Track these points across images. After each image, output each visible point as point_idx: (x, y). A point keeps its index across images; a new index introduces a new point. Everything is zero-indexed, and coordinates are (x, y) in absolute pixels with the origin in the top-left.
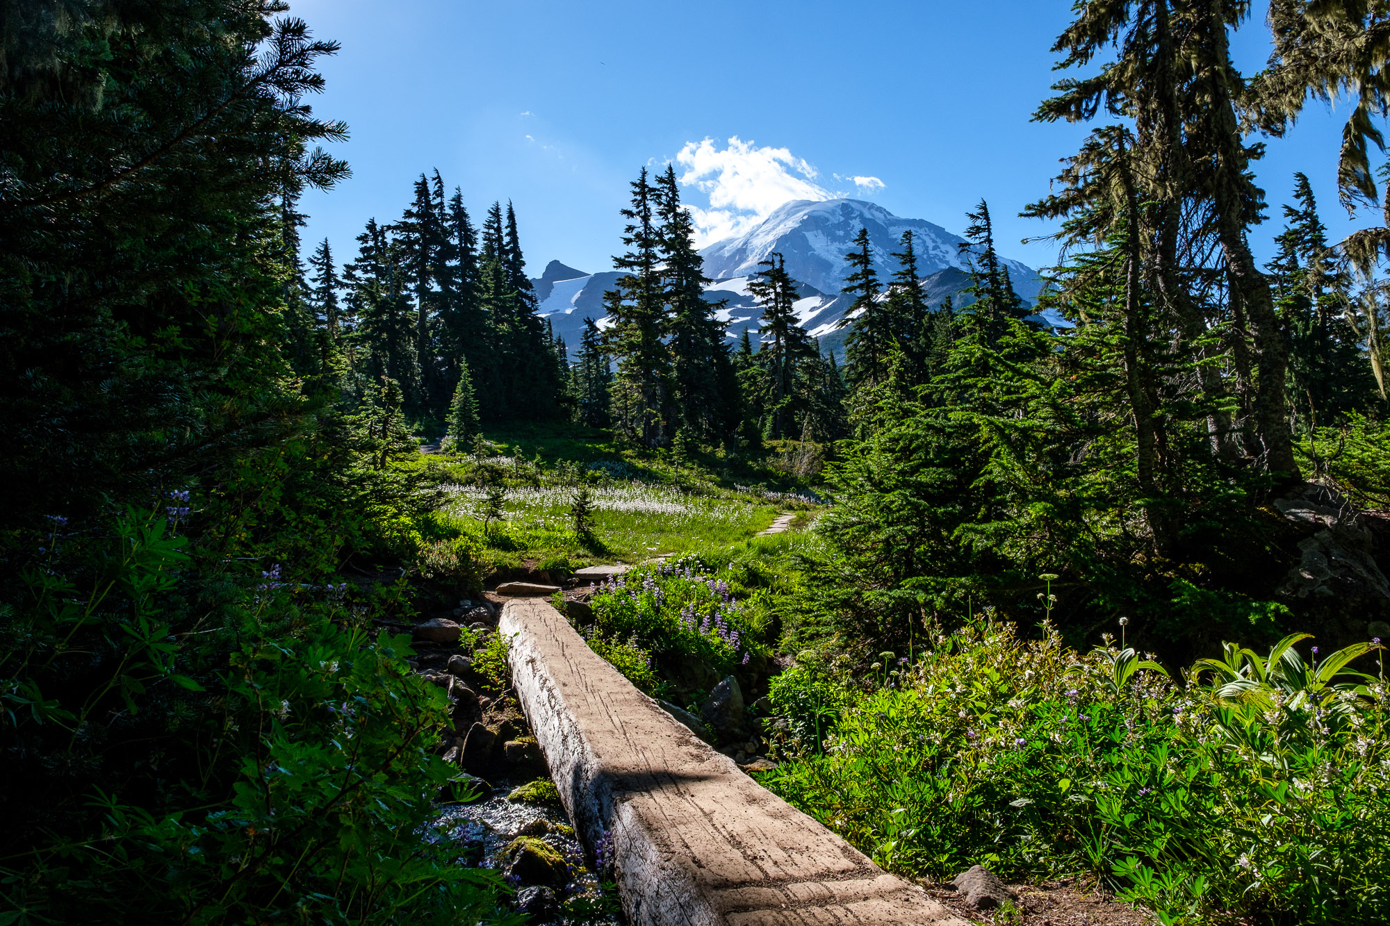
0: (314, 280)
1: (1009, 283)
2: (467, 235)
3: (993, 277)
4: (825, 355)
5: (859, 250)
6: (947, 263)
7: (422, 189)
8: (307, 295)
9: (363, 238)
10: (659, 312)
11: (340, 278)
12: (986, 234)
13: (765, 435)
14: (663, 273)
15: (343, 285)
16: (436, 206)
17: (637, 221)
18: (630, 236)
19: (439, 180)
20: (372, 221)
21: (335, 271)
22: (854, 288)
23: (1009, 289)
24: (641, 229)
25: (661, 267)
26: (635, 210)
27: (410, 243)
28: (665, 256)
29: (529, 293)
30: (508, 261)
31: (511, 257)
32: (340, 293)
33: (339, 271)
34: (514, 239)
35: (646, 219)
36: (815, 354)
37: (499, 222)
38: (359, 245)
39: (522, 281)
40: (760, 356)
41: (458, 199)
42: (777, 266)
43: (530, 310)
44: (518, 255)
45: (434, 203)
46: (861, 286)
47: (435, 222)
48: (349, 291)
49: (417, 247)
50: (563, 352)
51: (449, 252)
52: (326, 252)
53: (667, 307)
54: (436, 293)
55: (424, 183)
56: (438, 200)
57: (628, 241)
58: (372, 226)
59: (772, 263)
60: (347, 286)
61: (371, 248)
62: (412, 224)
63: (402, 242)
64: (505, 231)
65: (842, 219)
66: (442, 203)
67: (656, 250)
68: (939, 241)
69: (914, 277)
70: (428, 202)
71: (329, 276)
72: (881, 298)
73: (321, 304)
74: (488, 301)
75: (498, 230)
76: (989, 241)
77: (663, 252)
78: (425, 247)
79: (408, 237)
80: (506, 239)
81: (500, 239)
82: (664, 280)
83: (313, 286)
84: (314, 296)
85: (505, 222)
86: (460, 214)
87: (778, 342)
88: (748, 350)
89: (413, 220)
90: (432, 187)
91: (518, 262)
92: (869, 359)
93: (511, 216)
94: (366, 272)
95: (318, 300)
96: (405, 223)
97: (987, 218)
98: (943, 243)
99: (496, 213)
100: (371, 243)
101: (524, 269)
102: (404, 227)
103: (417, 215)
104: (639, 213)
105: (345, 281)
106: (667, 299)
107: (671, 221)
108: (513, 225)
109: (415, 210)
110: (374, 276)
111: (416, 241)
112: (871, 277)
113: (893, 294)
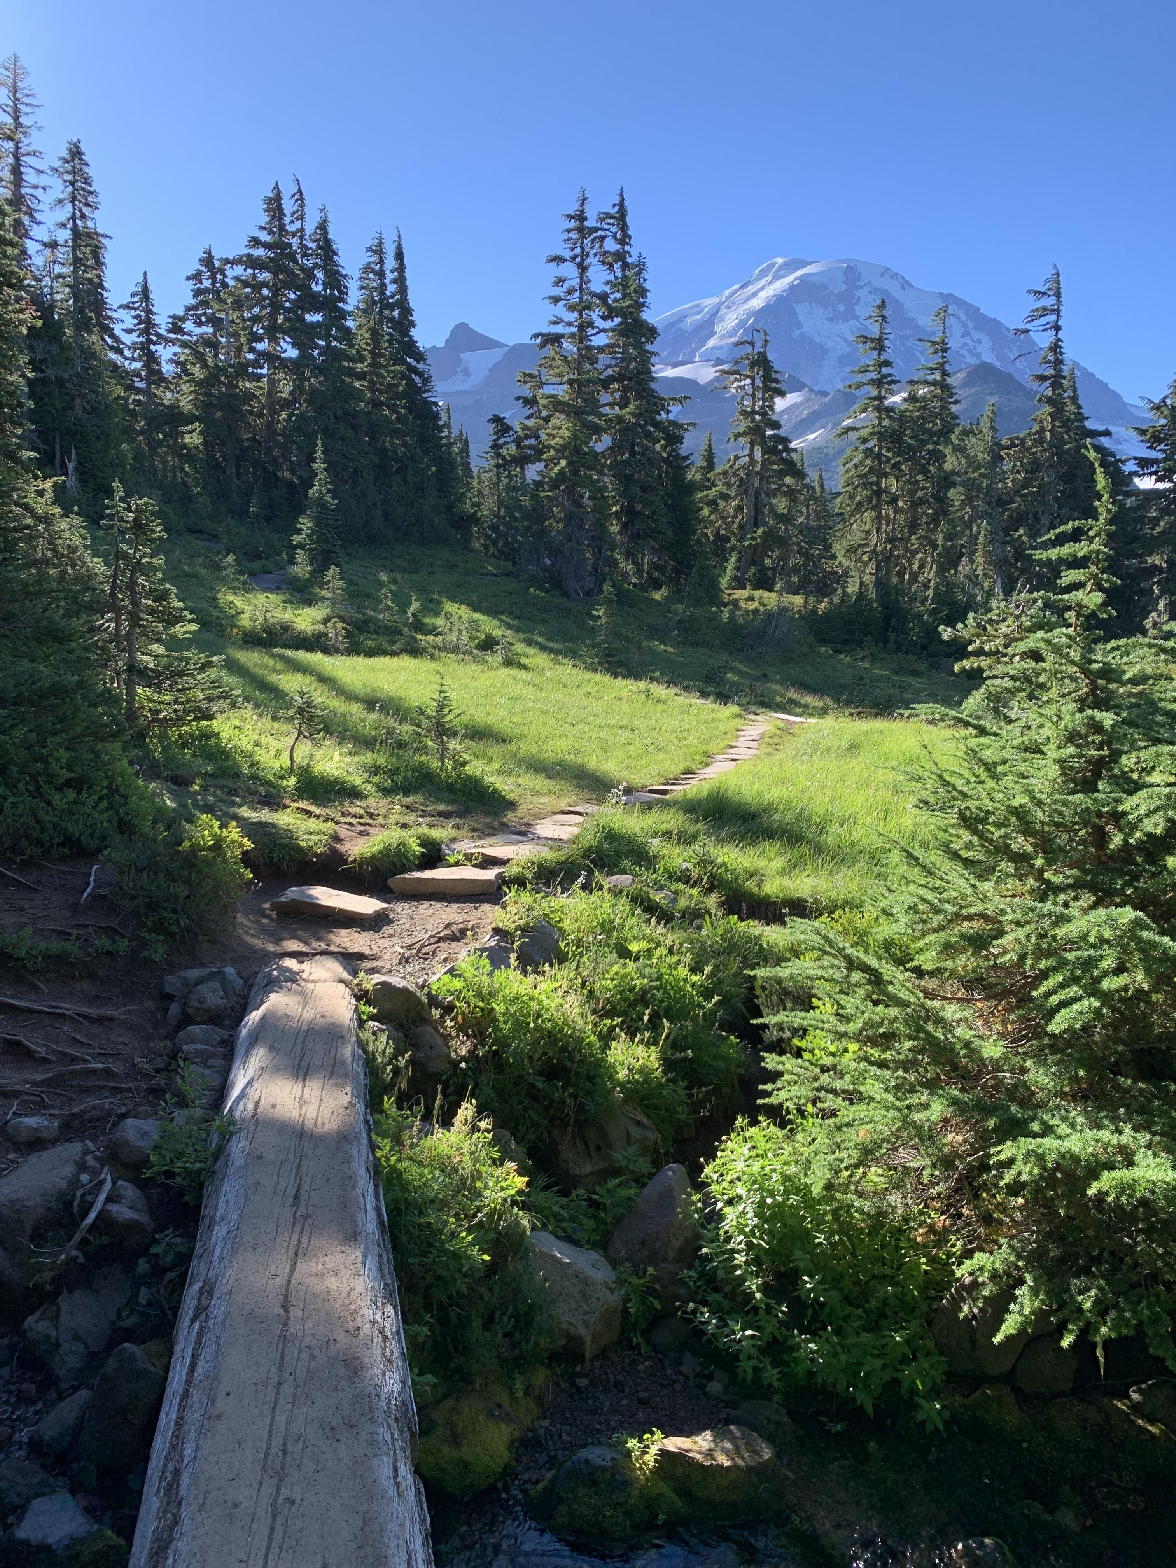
0: (129, 331)
1: (1075, 390)
2: (335, 279)
3: (1056, 381)
4: (813, 476)
5: (874, 330)
6: (979, 355)
7: (274, 206)
8: (119, 351)
9: (197, 276)
10: (593, 406)
11: (162, 332)
12: (1052, 318)
13: (724, 582)
14: (601, 349)
15: (168, 341)
16: (294, 235)
17: (570, 271)
18: (559, 291)
19: (299, 197)
20: (209, 252)
21: (157, 319)
22: (859, 386)
23: (1074, 399)
24: (575, 283)
25: (599, 340)
26: (567, 254)
27: (258, 287)
28: (608, 324)
29: (420, 366)
30: (391, 319)
31: (396, 313)
32: (165, 353)
33: (162, 321)
34: (403, 289)
35: (583, 268)
36: (799, 474)
37: (381, 262)
38: (191, 284)
39: (410, 348)
40: (725, 473)
41: (323, 226)
42: (759, 348)
43: (419, 391)
44: (406, 311)
45: (291, 228)
46: (872, 382)
47: (292, 257)
48: (177, 349)
49: (265, 292)
50: (465, 450)
51: (311, 301)
52: (145, 294)
53: (604, 397)
54: (290, 360)
55: (278, 198)
56: (298, 224)
57: (556, 300)
58: (208, 260)
59: (752, 343)
60: (173, 342)
61: (206, 291)
62: (258, 258)
63: (246, 284)
64: (390, 276)
65: (844, 287)
66: (302, 230)
67: (595, 315)
68: (971, 325)
69: (945, 374)
70: (282, 228)
71: (147, 325)
72: (896, 399)
73: (138, 365)
74: (362, 376)
75: (381, 274)
76: (1058, 328)
77: (604, 318)
78: (276, 291)
79: (254, 276)
80: (391, 288)
81: (383, 287)
82: (604, 359)
83: (128, 339)
84: (127, 353)
85: (390, 263)
86: (327, 250)
87: (751, 455)
88: (711, 466)
89: (260, 252)
90: (289, 206)
91: (405, 324)
92: (871, 484)
93: (399, 256)
94: (199, 324)
95: (133, 359)
96: (249, 256)
97: (1058, 295)
98: (976, 328)
99: (379, 251)
100: (207, 283)
101: (413, 332)
102: (252, 262)
103: (267, 246)
104: (573, 258)
105: (173, 336)
106: (606, 387)
107: (619, 274)
108: (401, 269)
109: (265, 237)
110: (211, 330)
111: (264, 284)
112: (885, 370)
113: (912, 398)
